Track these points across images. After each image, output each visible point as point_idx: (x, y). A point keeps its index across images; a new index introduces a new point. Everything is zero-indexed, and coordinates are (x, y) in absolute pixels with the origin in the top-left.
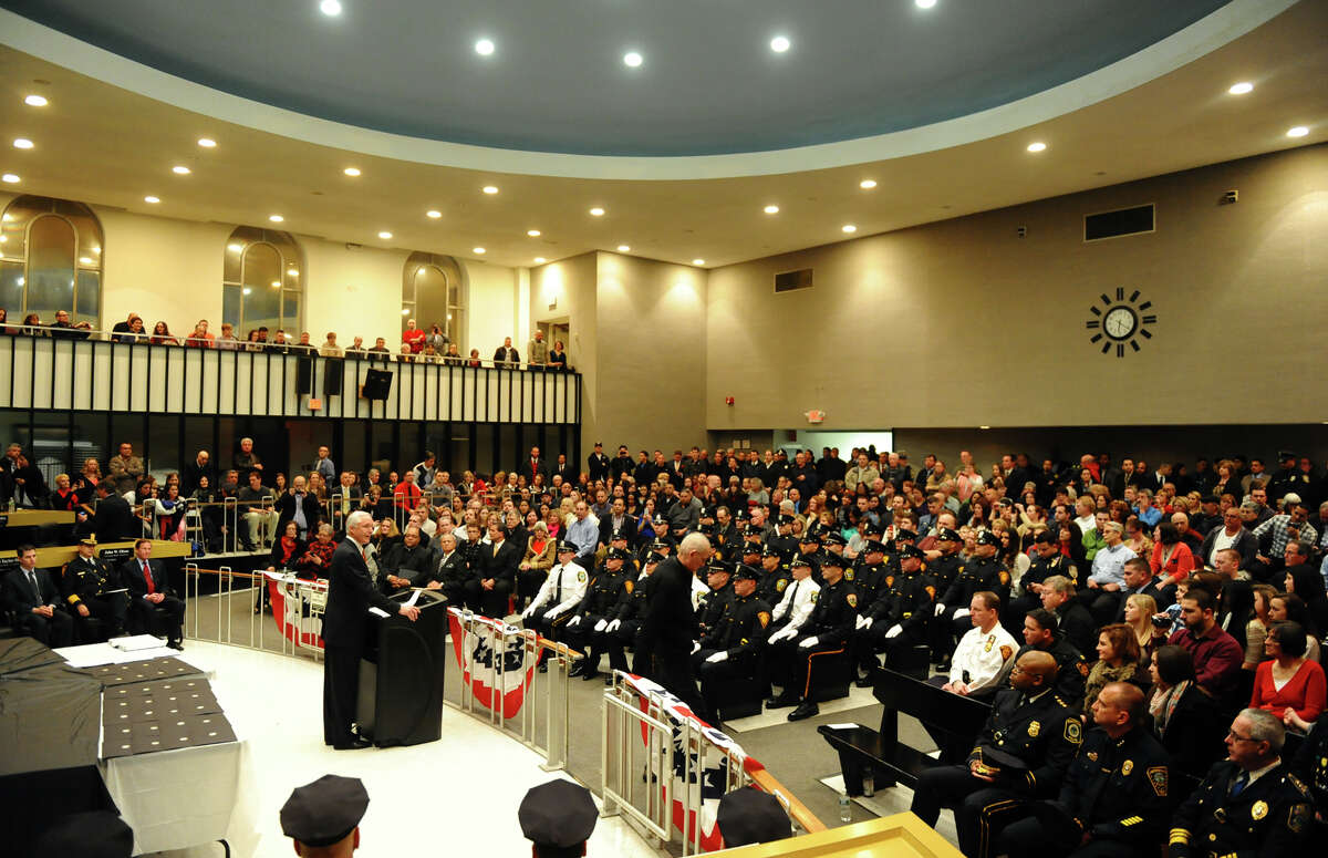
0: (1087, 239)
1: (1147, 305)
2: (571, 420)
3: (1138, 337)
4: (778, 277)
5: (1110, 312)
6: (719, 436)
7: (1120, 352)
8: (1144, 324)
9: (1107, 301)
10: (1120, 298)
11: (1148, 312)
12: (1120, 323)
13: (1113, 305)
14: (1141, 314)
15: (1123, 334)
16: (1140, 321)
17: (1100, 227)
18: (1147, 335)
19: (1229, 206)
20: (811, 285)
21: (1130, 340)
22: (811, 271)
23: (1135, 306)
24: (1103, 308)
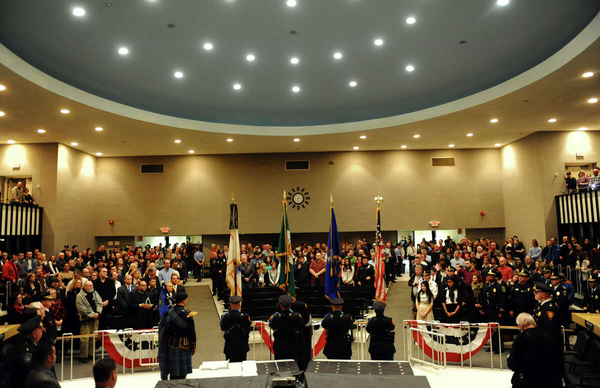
0: (287, 169)
1: (307, 193)
2: (37, 233)
3: (304, 204)
4: (143, 167)
5: (295, 195)
6: (100, 240)
7: (299, 208)
8: (307, 199)
9: (294, 191)
10: (298, 191)
11: (307, 196)
12: (298, 199)
13: (295, 192)
14: (305, 196)
15: (300, 202)
16: (305, 198)
17: (291, 166)
18: (307, 203)
19: (332, 165)
20: (162, 172)
21: (302, 204)
22: (163, 165)
23: (303, 193)
24: (293, 193)
